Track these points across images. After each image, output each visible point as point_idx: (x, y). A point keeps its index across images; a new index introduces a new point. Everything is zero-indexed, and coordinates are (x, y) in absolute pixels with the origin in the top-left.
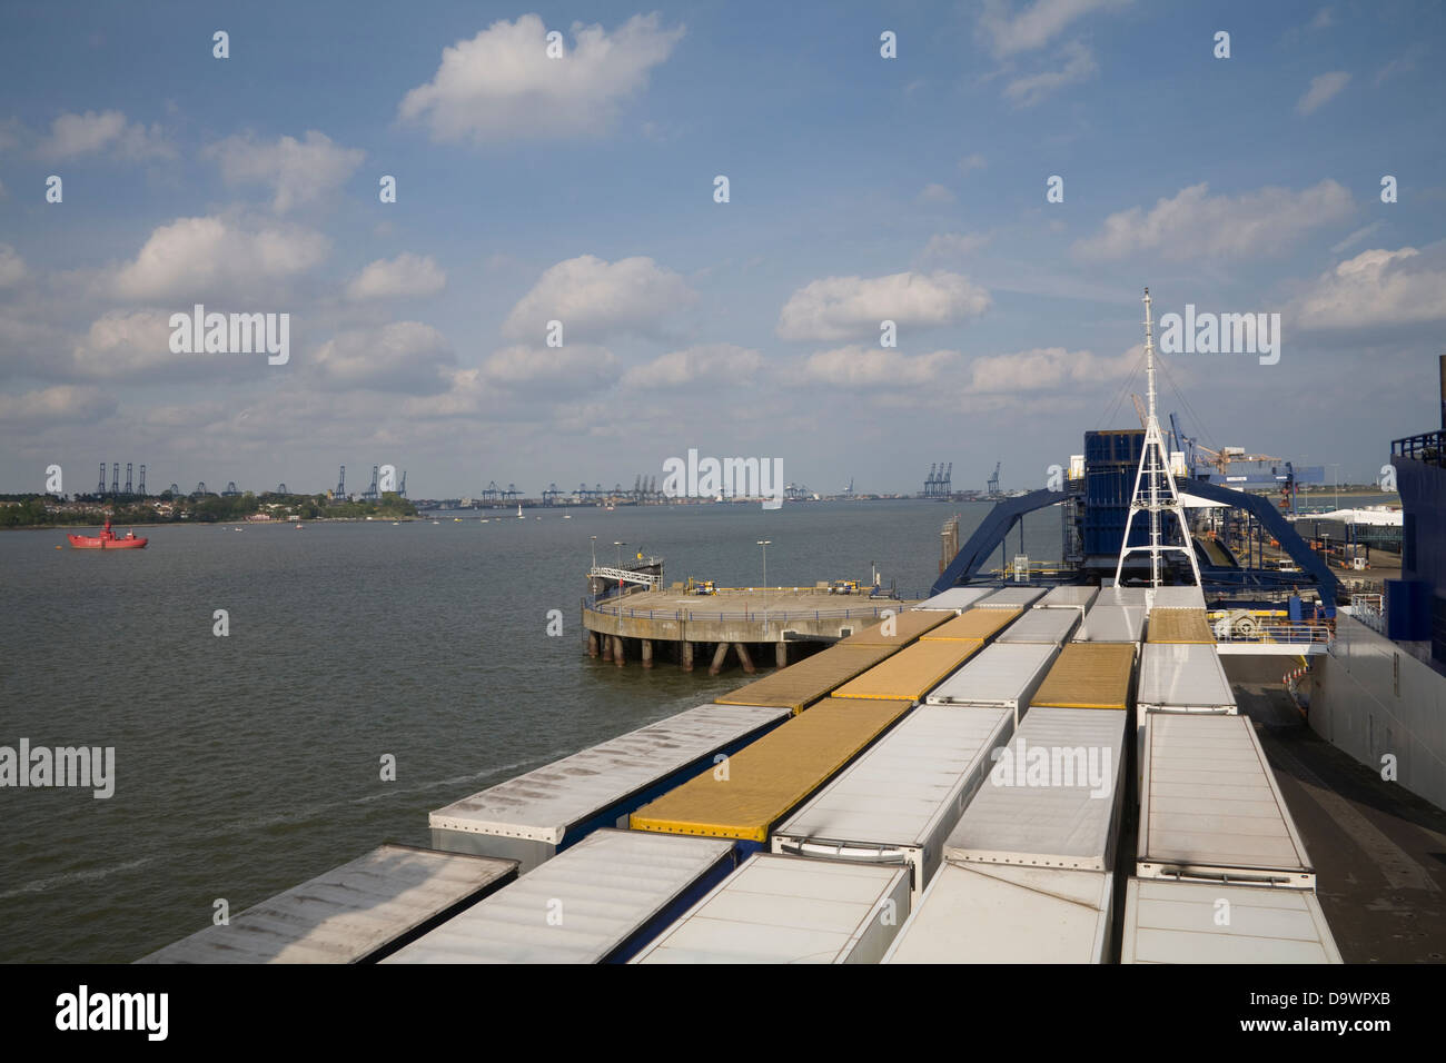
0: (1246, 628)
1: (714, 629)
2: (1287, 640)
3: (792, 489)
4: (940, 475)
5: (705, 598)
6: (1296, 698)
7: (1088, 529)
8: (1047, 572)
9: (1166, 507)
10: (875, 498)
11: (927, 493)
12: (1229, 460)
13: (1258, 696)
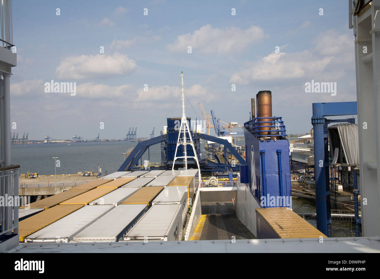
0: (213, 182)
1: (36, 191)
2: (225, 186)
3: (75, 138)
4: (132, 132)
5: (34, 180)
6: (234, 206)
7: (168, 151)
8: (156, 166)
9: (189, 144)
10: (108, 141)
11: (127, 139)
12: (232, 127)
13: (223, 205)
